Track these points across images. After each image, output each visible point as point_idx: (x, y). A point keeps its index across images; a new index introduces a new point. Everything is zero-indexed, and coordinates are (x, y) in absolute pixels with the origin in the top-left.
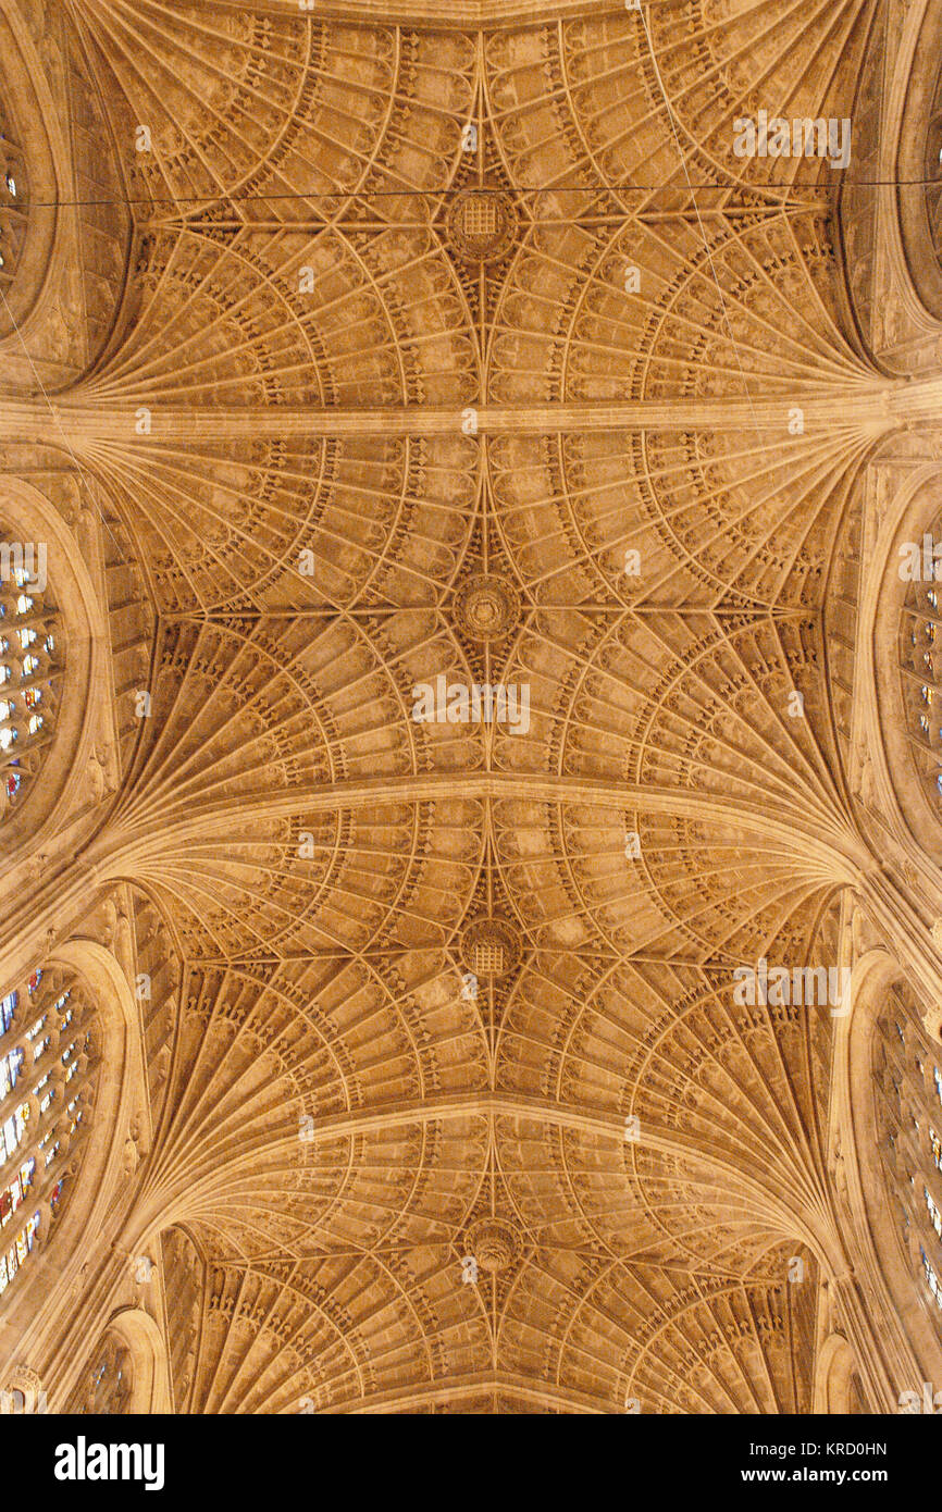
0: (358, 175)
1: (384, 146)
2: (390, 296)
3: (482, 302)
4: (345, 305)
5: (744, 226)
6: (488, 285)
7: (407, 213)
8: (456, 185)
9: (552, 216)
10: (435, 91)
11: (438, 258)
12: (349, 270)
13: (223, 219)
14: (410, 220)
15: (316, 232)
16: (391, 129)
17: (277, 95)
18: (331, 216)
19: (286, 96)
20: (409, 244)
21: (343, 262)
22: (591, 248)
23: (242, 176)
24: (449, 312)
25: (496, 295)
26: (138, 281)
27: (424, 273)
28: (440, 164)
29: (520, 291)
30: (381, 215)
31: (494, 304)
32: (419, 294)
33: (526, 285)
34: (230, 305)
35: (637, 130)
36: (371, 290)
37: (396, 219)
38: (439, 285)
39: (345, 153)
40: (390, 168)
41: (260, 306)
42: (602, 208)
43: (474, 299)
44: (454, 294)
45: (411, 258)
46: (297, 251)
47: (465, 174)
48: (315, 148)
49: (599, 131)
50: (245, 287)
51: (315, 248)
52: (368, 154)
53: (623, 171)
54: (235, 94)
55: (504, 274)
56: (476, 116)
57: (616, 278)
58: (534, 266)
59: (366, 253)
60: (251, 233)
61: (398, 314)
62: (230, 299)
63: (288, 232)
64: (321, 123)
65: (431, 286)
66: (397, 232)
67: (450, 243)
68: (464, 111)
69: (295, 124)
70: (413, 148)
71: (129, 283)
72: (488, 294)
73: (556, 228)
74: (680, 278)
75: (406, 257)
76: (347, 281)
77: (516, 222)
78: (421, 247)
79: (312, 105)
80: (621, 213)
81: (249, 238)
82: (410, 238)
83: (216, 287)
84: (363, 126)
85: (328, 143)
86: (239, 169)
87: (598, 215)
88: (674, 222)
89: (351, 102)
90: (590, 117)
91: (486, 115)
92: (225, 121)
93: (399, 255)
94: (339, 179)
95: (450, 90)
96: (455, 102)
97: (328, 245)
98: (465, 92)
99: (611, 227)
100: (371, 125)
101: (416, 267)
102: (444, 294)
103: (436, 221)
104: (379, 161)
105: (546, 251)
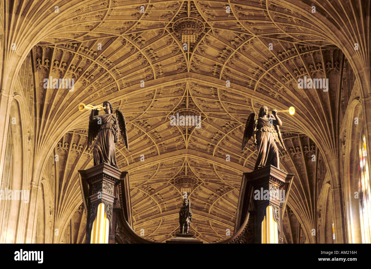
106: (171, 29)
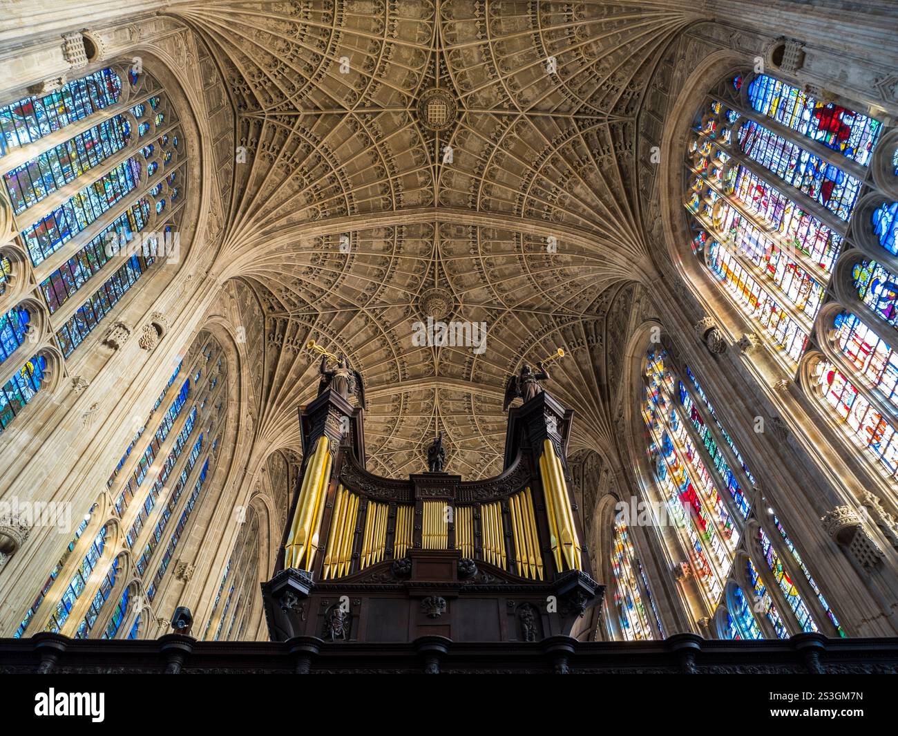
0: (505, 140)
1: (489, 154)
2: (492, 70)
3: (438, 65)
4: (518, 66)
5: (287, 104)
6: (434, 74)
7: (480, 118)
8: (451, 132)
9: (397, 113)
10: (461, 180)
11: (463, 92)
12: (515, 87)
13: (584, 120)
14: (478, 114)
15: (533, 109)
16: (485, 163)
17: (544, 183)
18: (522, 118)
19: (539, 182)
20: (480, 100)
21: (518, 92)
22: (374, 94)
23: (569, 142)
24: (458, 59)
25: (429, 68)
26: (640, 88)
27: (471, 83)
28: (460, 143)
29: (415, 70)
30: (494, 117)
31: (430, 62)
32: (475, 71)
33: (411, 74)
34: (587, 70)
35: (351, 157)
36: (503, 75)
37: (486, 115)
38: (463, 76)
39: (511, 152)
40: (487, 143)
41: (569, 68)
42: (369, 117)
43: (442, 67)
44: (454, 70)
45: (479, 92)
46: (544, 99)
47: (446, 138)
48: (527, 156)
49: (372, 157)
50: (577, 80)
51: (534, 100)
52: (498, 150)
53: (358, 136)
54: (566, 184)
55: (425, 81)
56: (439, 167)
57: (358, 77)
58: (407, 85)
59: (504, 97)
60: (568, 111)
61: (488, 59)
62: (587, 73)
63: (547, 111)
64: (523, 168)
65: (468, 76)
66: (487, 107)
67: (455, 100)
68: (445, 169)
69: (536, 168)
70: (474, 153)
71: (646, 86)
72: (434, 70)
73: (394, 106)
74: (320, 76)
75: (481, 94)
76: (517, 80)
77: (416, 110)
78: (473, 99)
79: (526, 176)
80: (357, 114)
81: (571, 108)
82: (479, 104)
83: (594, 81)
84: (500, 165)
85: (520, 157)
86: (570, 147)
87: (372, 113)
88: (327, 107)
89: (505, 177)
90: (377, 164)
91: (434, 167)
92: (573, 172)
93: (485, 94)
94: (515, 138)
95: (453, 180)
96: (451, 174)
97: (526, 102)
98: (444, 178)
99: (362, 106)
100: (496, 166)
101: (475, 87)
102: (461, 71)
103: (464, 112)
104: (493, 147)
105: (400, 94)
106: (420, 452)
